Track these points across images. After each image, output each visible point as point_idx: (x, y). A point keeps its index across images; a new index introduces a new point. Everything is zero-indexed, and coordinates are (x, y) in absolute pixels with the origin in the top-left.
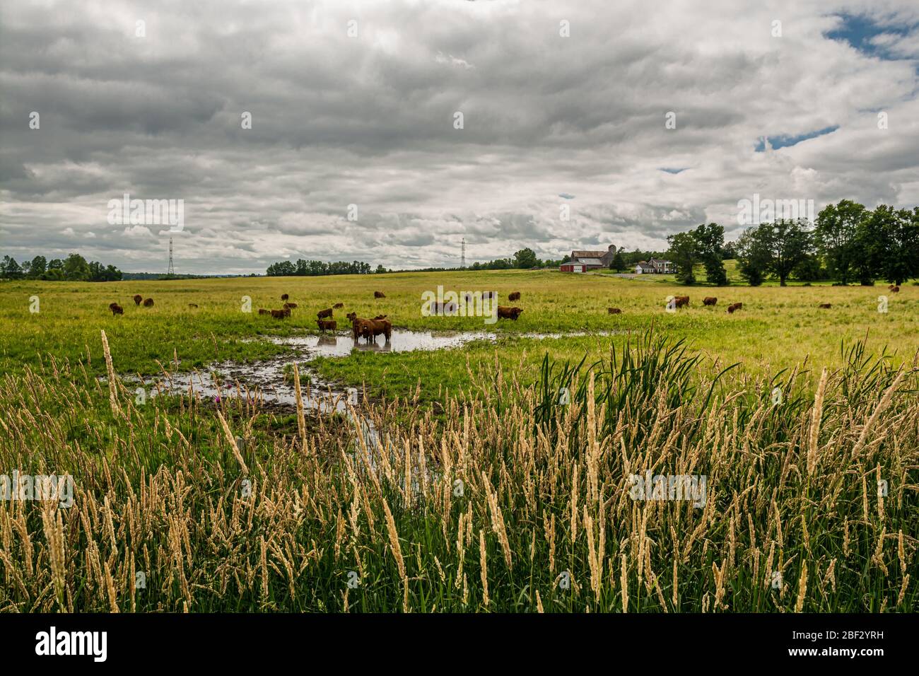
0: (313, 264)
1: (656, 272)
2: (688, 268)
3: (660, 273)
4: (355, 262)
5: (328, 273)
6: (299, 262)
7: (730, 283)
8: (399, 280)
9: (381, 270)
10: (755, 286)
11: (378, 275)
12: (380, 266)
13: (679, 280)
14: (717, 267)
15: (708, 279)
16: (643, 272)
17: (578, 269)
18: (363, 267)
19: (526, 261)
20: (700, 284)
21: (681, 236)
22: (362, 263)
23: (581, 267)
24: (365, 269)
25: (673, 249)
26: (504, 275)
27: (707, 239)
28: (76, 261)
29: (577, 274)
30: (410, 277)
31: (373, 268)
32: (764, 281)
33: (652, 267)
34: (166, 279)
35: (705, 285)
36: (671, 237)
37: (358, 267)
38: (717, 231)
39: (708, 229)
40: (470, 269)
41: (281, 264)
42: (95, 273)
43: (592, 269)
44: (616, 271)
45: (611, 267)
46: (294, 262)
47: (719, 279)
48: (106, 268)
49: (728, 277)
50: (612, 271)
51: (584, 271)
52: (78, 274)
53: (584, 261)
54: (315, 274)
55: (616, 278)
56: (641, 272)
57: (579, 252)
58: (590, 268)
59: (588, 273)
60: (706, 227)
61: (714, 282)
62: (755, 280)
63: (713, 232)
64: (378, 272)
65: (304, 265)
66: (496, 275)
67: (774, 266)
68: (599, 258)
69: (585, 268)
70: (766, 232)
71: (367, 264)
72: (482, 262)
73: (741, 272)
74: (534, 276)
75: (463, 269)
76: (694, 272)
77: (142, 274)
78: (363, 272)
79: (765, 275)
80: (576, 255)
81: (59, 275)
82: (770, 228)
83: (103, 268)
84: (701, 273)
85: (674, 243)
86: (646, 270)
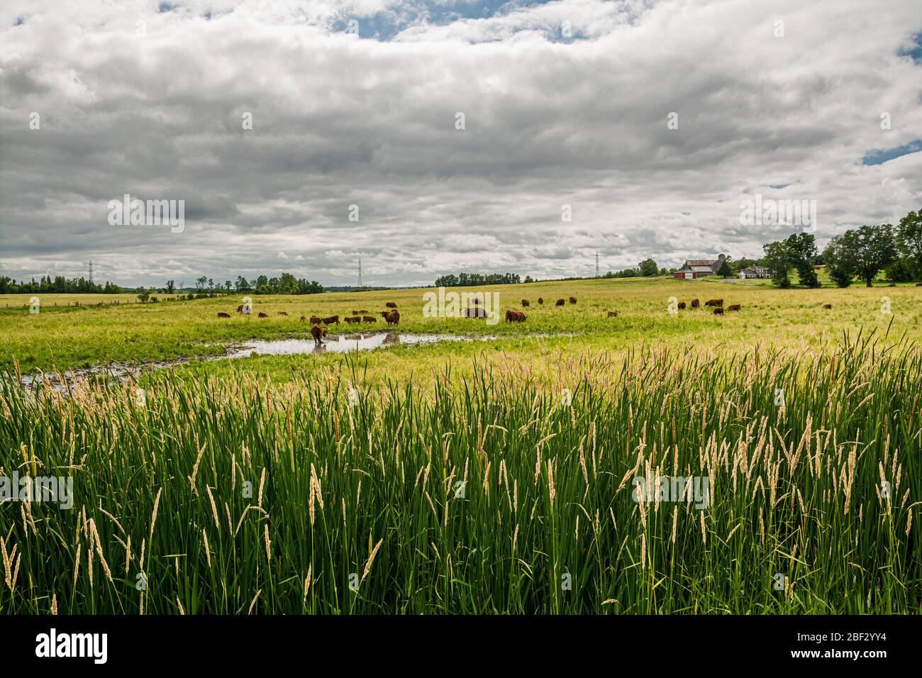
0: (473, 276)
1: (758, 277)
2: (783, 273)
3: (762, 278)
4: (507, 274)
5: (484, 284)
6: (461, 275)
7: (821, 285)
8: (536, 288)
9: (528, 280)
10: (844, 287)
11: (527, 284)
12: (528, 277)
13: (776, 284)
14: (809, 271)
15: (800, 282)
16: (746, 278)
17: (689, 275)
18: (514, 278)
19: (649, 269)
20: (794, 287)
21: (776, 244)
22: (513, 275)
23: (691, 274)
24: (515, 279)
25: (769, 256)
26: (626, 282)
27: (799, 247)
28: (287, 278)
29: (687, 280)
30: (547, 286)
31: (523, 279)
32: (852, 283)
33: (755, 272)
34: (356, 291)
35: (798, 288)
36: (767, 245)
37: (510, 278)
38: (809, 239)
39: (800, 238)
40: (604, 277)
41: (447, 277)
42: (302, 288)
43: (702, 276)
44: (722, 277)
45: (719, 274)
46: (457, 275)
47: (811, 282)
48: (311, 283)
49: (819, 280)
50: (720, 277)
51: (694, 277)
52: (288, 288)
53: (696, 269)
54: (474, 284)
55: (721, 282)
56: (744, 277)
57: (692, 261)
58: (700, 274)
59: (698, 279)
60: (798, 235)
61: (806, 284)
62: (843, 282)
63: (804, 240)
64: (526, 282)
65: (466, 278)
66: (619, 282)
67: (860, 269)
68: (709, 266)
69: (695, 275)
70: (853, 239)
71: (517, 276)
72: (614, 272)
73: (830, 275)
74: (650, 283)
75: (597, 278)
76: (789, 276)
77: (346, 287)
78: (514, 283)
79: (852, 278)
80: (689, 264)
81: (270, 290)
82: (856, 236)
83: (308, 283)
84: (794, 278)
85: (770, 251)
86: (749, 275)
